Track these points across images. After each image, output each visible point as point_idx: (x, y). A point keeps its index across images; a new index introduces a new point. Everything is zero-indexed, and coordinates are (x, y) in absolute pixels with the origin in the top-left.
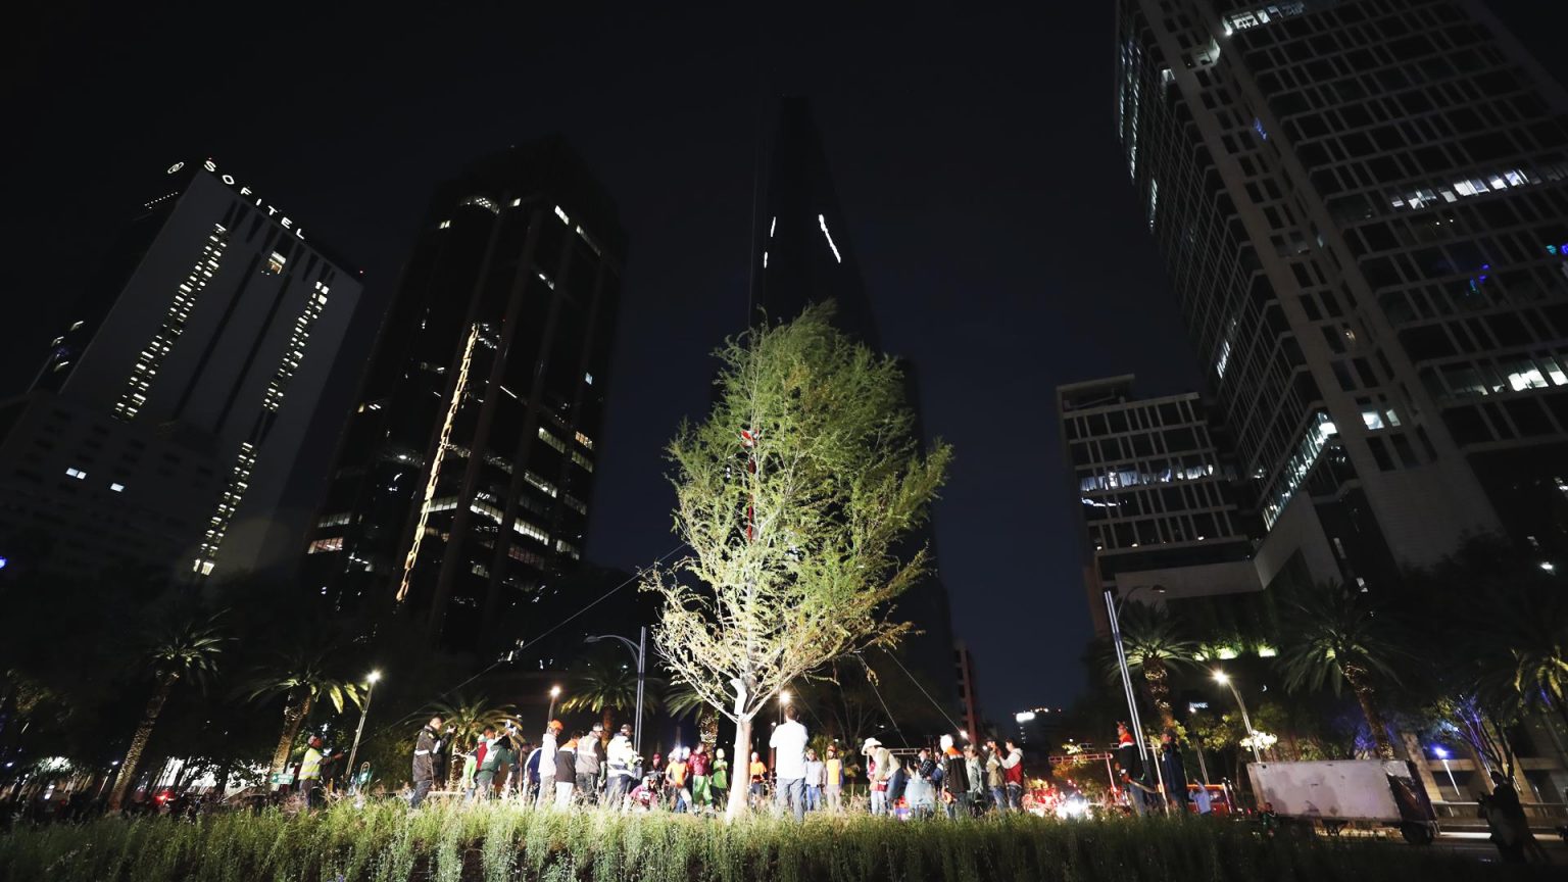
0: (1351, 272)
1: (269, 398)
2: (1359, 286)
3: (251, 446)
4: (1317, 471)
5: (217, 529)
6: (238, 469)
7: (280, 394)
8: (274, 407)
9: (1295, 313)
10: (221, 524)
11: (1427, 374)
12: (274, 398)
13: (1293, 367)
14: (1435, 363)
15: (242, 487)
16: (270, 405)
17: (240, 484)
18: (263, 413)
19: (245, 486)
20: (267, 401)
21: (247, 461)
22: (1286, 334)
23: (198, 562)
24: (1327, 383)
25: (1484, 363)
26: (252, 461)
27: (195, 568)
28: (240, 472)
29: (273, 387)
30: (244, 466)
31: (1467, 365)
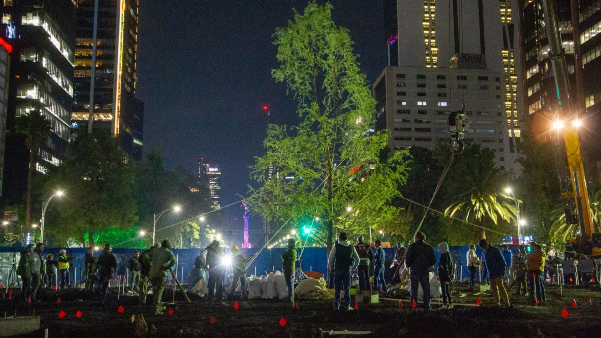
1: (503, 16)
3: (507, 52)
5: (511, 109)
6: (506, 69)
7: (509, 10)
8: (509, 20)
10: (513, 105)
12: (506, 16)
15: (514, 79)
16: (506, 20)
17: (512, 77)
18: (504, 27)
19: (516, 77)
20: (503, 18)
21: (509, 62)
23: (510, 131)
26: (512, 60)
27: (510, 135)
28: (509, 70)
29: (502, 8)
30: (508, 65)
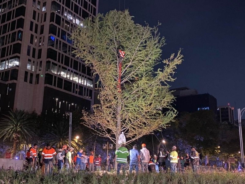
0: (47, 25)
2: (46, 30)
4: (3, 73)
9: (27, 25)
11: (48, 62)
13: (17, 40)
14: (52, 61)
22: (21, 29)
24: (24, 50)
25: (60, 66)
31: (56, 65)
